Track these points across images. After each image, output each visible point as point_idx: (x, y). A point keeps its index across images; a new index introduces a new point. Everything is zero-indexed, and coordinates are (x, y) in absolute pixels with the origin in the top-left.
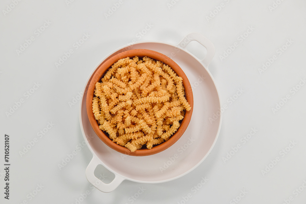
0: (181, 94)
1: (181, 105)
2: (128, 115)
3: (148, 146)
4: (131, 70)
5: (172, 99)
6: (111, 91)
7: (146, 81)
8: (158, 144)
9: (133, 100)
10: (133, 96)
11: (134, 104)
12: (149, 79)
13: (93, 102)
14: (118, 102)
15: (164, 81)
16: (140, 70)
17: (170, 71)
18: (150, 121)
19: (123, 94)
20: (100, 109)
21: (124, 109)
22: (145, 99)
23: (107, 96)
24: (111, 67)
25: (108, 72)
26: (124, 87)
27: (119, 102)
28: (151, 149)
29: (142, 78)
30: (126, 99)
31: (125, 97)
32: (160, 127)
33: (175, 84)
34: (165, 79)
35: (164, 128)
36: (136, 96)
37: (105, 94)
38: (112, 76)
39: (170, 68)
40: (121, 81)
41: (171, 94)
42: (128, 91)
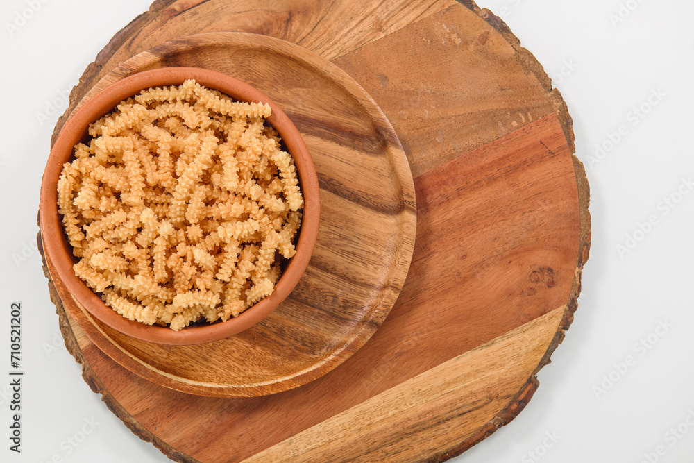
0: (224, 106)
1: (249, 121)
2: (191, 251)
3: (287, 255)
4: (98, 177)
5: (222, 133)
6: (114, 252)
7: (144, 160)
8: (297, 230)
9: (165, 217)
10: (157, 210)
11: (174, 220)
12: (144, 153)
13: (110, 307)
14: (148, 254)
15: (171, 123)
16: (112, 156)
17: (157, 94)
18: (237, 208)
19: (139, 230)
20: (136, 300)
21: (171, 249)
22: (180, 191)
23: (118, 268)
24: (61, 217)
25: (67, 229)
26: (125, 217)
27: (149, 250)
28: (295, 252)
29: (130, 164)
30: (152, 230)
31: (146, 230)
32: (266, 198)
33: (192, 103)
34: (168, 117)
35: (271, 192)
36: (163, 204)
37: (112, 271)
38: (82, 227)
39: (150, 89)
40: (108, 215)
41: (211, 127)
42: (139, 213)
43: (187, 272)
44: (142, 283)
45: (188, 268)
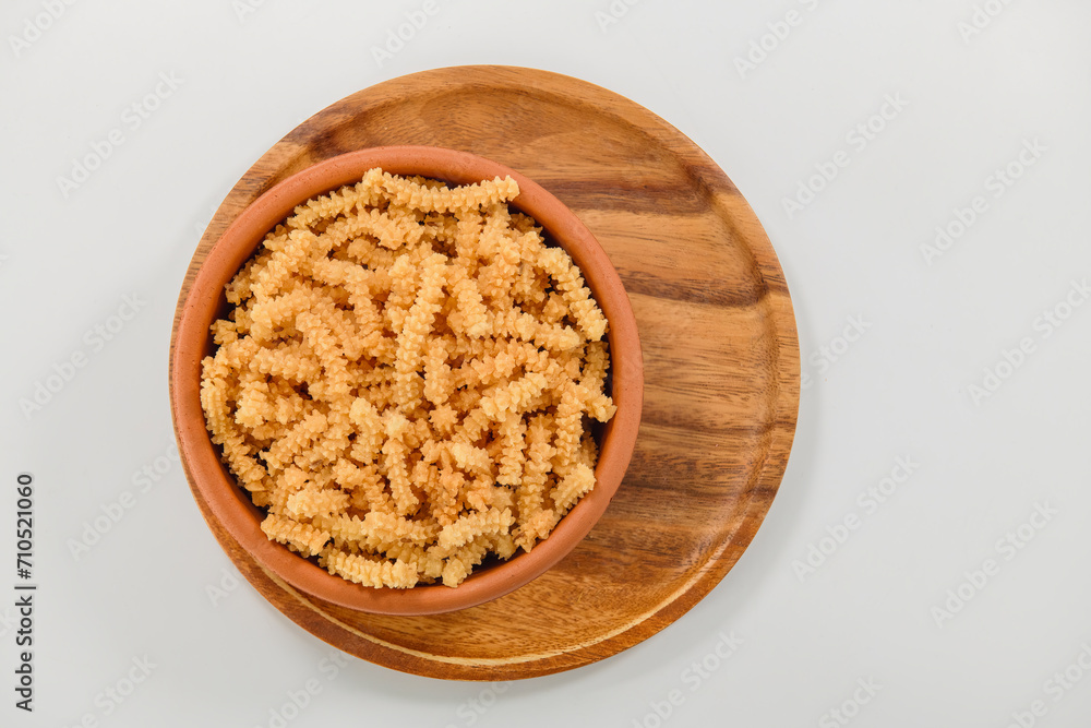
0: (436, 198)
1: (484, 213)
2: (446, 449)
3: (603, 417)
4: (264, 368)
5: (442, 243)
6: (321, 484)
7: (332, 321)
8: (606, 371)
9: (387, 406)
10: (372, 397)
11: (405, 408)
12: (326, 305)
13: (337, 575)
14: (377, 473)
15: (357, 248)
16: (278, 329)
17: (323, 207)
18: (504, 363)
19: (352, 437)
20: (376, 552)
21: (413, 456)
22: (405, 356)
23: (334, 508)
24: (218, 449)
25: (234, 466)
26: (324, 423)
27: (376, 467)
28: (614, 408)
29: (314, 333)
30: (374, 432)
31: (365, 435)
32: (544, 332)
33: (384, 206)
34: (349, 240)
35: (550, 320)
36: (379, 385)
37: (326, 516)
38: (257, 456)
39: (310, 202)
40: (295, 426)
41: (424, 237)
42: (346, 411)
43: (451, 485)
44: (380, 524)
45: (449, 477)
